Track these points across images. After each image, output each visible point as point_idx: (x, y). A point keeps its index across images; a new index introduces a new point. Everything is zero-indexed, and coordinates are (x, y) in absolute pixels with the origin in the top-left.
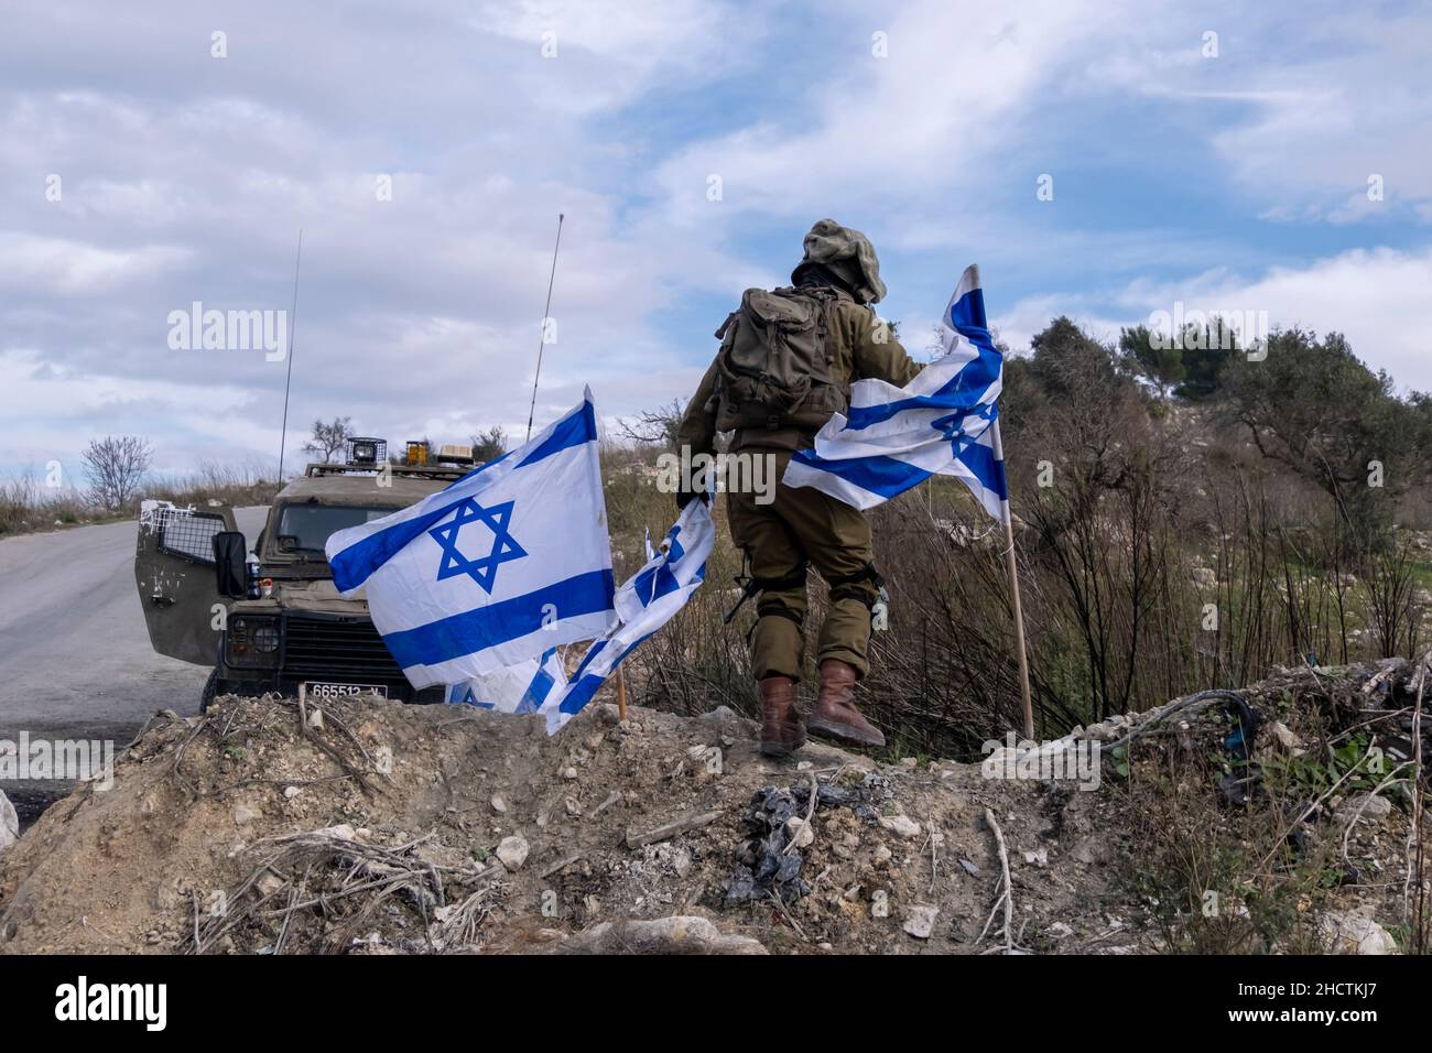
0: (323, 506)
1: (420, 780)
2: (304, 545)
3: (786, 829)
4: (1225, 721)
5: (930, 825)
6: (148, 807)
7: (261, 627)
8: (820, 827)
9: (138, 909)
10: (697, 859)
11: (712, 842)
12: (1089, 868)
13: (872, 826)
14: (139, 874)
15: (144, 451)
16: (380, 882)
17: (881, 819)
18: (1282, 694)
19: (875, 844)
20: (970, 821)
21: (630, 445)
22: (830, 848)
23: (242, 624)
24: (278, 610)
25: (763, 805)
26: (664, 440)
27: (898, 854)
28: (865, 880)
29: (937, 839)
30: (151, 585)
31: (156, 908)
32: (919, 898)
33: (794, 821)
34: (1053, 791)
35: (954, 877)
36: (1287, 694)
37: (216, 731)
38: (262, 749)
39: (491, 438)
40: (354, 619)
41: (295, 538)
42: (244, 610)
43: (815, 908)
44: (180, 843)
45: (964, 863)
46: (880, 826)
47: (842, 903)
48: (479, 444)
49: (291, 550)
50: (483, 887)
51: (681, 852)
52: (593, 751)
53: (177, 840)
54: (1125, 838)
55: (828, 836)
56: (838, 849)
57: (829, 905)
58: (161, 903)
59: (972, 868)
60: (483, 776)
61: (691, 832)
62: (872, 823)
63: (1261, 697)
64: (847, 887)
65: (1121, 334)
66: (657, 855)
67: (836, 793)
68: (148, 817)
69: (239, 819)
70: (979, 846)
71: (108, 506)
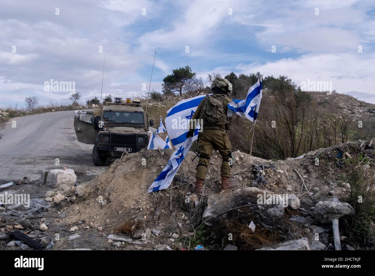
0: (112, 112)
1: (184, 164)
2: (109, 120)
3: (260, 172)
4: (337, 152)
5: (285, 171)
6: (134, 170)
7: (106, 136)
8: (266, 172)
9: (137, 189)
10: (243, 178)
11: (246, 175)
12: (316, 179)
13: (275, 172)
14: (135, 183)
15: (37, 99)
16: (187, 183)
17: (277, 170)
18: (346, 147)
19: (277, 175)
20: (291, 170)
21: (145, 98)
22: (269, 176)
23: (102, 136)
24: (109, 133)
25: (255, 168)
26: (150, 97)
27: (281, 176)
28: (277, 181)
29: (287, 173)
30: (77, 128)
31: (141, 189)
32: (287, 184)
33: (261, 171)
34: (304, 165)
35: (292, 180)
36: (348, 147)
37: (145, 156)
38: (154, 159)
39: (109, 97)
40: (125, 135)
41: (107, 118)
42: (102, 133)
43: (268, 186)
44: (143, 177)
45: (293, 178)
46: (277, 171)
47: (273, 185)
48: (107, 98)
49: (106, 121)
50: (205, 184)
51: (240, 177)
52: (216, 159)
53: (142, 176)
54: (321, 173)
55: (268, 173)
56: (270, 175)
57: (271, 186)
58: (142, 188)
59: (295, 179)
60: (194, 164)
61: (242, 173)
62: (275, 171)
63: (343, 148)
64: (273, 182)
65: (239, 76)
66: (236, 177)
67: (267, 166)
68: (134, 172)
69: (153, 172)
70: (294, 175)
71: (30, 111)
